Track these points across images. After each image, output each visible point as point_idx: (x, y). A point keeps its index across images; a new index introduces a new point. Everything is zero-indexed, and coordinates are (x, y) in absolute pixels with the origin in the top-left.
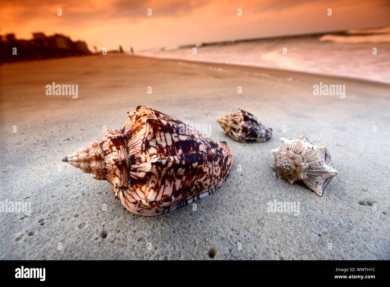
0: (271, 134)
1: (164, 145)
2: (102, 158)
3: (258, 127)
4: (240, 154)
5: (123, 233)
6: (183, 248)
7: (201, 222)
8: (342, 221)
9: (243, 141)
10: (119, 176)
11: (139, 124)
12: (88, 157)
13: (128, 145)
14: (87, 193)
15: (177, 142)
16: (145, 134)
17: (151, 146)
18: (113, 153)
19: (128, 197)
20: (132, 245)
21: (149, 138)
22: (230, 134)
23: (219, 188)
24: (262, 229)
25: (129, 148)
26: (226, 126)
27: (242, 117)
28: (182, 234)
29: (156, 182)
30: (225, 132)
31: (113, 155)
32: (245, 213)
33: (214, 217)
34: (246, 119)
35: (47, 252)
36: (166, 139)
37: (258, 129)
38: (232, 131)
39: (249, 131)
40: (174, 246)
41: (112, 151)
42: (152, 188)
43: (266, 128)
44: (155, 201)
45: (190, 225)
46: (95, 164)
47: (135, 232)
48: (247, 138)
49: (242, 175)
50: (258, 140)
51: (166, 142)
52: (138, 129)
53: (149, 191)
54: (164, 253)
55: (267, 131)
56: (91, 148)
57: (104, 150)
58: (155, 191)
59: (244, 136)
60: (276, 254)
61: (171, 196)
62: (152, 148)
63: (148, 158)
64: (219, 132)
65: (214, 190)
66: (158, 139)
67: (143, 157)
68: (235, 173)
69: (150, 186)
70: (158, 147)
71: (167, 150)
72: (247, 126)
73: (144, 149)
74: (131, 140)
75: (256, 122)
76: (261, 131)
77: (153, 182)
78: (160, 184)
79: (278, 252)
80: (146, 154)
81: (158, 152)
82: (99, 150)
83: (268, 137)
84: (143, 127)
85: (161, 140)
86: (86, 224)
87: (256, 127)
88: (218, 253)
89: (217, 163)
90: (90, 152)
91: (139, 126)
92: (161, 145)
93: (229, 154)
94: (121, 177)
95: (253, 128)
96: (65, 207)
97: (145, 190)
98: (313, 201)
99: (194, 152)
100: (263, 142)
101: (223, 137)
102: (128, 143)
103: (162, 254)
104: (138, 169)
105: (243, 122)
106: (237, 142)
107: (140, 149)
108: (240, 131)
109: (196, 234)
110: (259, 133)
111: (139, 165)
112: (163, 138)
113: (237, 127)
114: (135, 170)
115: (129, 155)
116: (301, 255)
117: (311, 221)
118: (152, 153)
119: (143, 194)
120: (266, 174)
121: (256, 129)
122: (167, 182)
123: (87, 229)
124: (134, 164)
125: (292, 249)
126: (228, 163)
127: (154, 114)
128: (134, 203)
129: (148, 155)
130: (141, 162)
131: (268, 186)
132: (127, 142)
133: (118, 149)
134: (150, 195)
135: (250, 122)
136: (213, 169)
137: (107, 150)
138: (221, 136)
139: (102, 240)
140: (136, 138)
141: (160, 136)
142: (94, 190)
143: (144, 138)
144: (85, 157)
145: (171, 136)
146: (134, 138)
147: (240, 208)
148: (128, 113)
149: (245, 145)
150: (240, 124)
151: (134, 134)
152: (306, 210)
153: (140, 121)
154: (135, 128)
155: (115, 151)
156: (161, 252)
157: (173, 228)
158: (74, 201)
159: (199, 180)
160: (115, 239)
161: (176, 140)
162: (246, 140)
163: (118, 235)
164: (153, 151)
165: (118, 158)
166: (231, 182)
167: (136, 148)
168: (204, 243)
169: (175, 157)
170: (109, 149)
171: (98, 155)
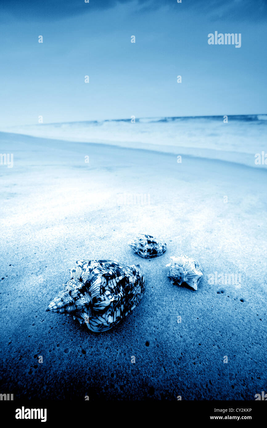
0: (166, 248)
1: (113, 287)
2: (74, 302)
3: (157, 246)
4: (148, 269)
5: (95, 347)
6: (132, 345)
7: (136, 327)
8: (208, 307)
9: (148, 257)
10: (87, 312)
11: (93, 275)
12: (64, 305)
13: (89, 291)
14: (55, 327)
15: (119, 282)
16: (101, 283)
17: (106, 290)
18: (81, 298)
19: (93, 323)
20: (104, 353)
21: (104, 285)
22: (138, 253)
23: (141, 300)
24: (170, 322)
25: (90, 292)
26: (135, 248)
27: (147, 242)
28: (129, 337)
29: (111, 310)
30: (134, 252)
31: (82, 300)
32: (159, 314)
33: (142, 322)
34: (149, 242)
35: (56, 373)
36: (113, 283)
37: (157, 247)
38: (140, 251)
39: (152, 250)
40: (127, 346)
41: (80, 297)
42: (110, 314)
43: (163, 245)
44: (113, 322)
45: (131, 331)
46: (69, 308)
47: (101, 344)
48: (151, 255)
49: (153, 287)
50: (158, 255)
51: (113, 285)
52: (93, 279)
53: (108, 317)
54: (123, 351)
55: (163, 247)
56: (64, 298)
57: (74, 297)
58: (112, 316)
59: (148, 254)
60: (178, 335)
61: (120, 316)
62: (107, 291)
63: (106, 298)
64: (129, 251)
65: (138, 302)
66: (109, 284)
67: (102, 297)
68: (148, 286)
69: (108, 314)
70: (110, 290)
71: (115, 290)
72: (150, 248)
73: (102, 292)
74: (91, 287)
75: (156, 243)
76: (159, 248)
77: (110, 311)
78: (113, 311)
79: (179, 334)
80: (104, 295)
81: (111, 293)
82: (70, 298)
83: (164, 251)
84: (97, 277)
85: (111, 284)
86: (68, 349)
87: (156, 247)
88: (150, 342)
89: (138, 285)
90: (64, 301)
91: (94, 277)
92: (111, 288)
93: (143, 274)
94: (88, 312)
95: (154, 248)
96: (45, 342)
97: (105, 316)
98: (194, 297)
99: (128, 285)
100: (161, 255)
101: (134, 255)
102: (90, 289)
103: (122, 352)
104: (100, 305)
105: (147, 245)
106: (144, 259)
107: (99, 293)
108: (146, 252)
109: (136, 335)
110: (158, 250)
111: (100, 303)
112: (112, 283)
113: (144, 249)
114: (98, 306)
115: (92, 298)
116: (190, 332)
117: (193, 311)
118: (108, 294)
119: (104, 320)
120: (167, 283)
121: (156, 248)
122: (117, 309)
123: (71, 352)
124: (97, 302)
125: (185, 330)
126: (143, 282)
127: (100, 265)
128: (96, 326)
129: (105, 296)
130: (101, 301)
131: (169, 292)
132: (88, 289)
133: (84, 295)
134: (109, 319)
135: (152, 244)
136: (137, 290)
137: (77, 297)
138: (132, 254)
139: (85, 355)
140: (94, 285)
141: (110, 283)
142: (57, 322)
143: (101, 286)
144: (62, 305)
145: (115, 280)
146: (93, 285)
147: (156, 312)
148: (77, 263)
149: (150, 261)
150: (145, 246)
151: (91, 283)
152: (191, 304)
153: (93, 273)
154: (91, 278)
155: (82, 297)
156: (121, 351)
157: (122, 335)
158: (49, 335)
159: (131, 300)
160: (92, 352)
161: (118, 281)
162: (150, 257)
163: (93, 350)
164: (108, 293)
165: (86, 302)
166: (147, 294)
167: (96, 292)
168: (142, 339)
169: (121, 293)
170: (77, 296)
171: (71, 302)
